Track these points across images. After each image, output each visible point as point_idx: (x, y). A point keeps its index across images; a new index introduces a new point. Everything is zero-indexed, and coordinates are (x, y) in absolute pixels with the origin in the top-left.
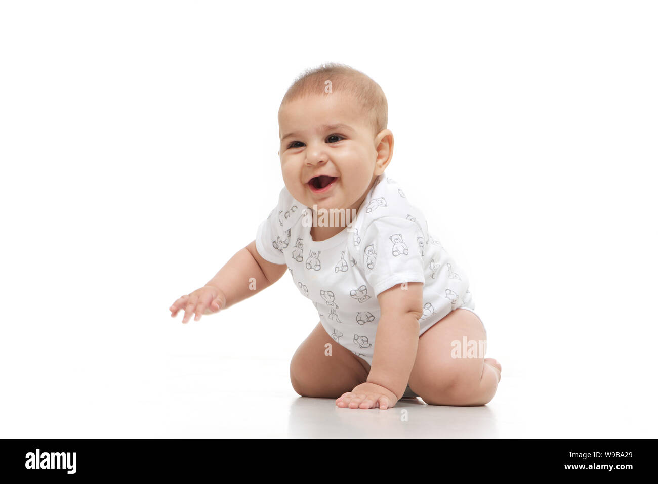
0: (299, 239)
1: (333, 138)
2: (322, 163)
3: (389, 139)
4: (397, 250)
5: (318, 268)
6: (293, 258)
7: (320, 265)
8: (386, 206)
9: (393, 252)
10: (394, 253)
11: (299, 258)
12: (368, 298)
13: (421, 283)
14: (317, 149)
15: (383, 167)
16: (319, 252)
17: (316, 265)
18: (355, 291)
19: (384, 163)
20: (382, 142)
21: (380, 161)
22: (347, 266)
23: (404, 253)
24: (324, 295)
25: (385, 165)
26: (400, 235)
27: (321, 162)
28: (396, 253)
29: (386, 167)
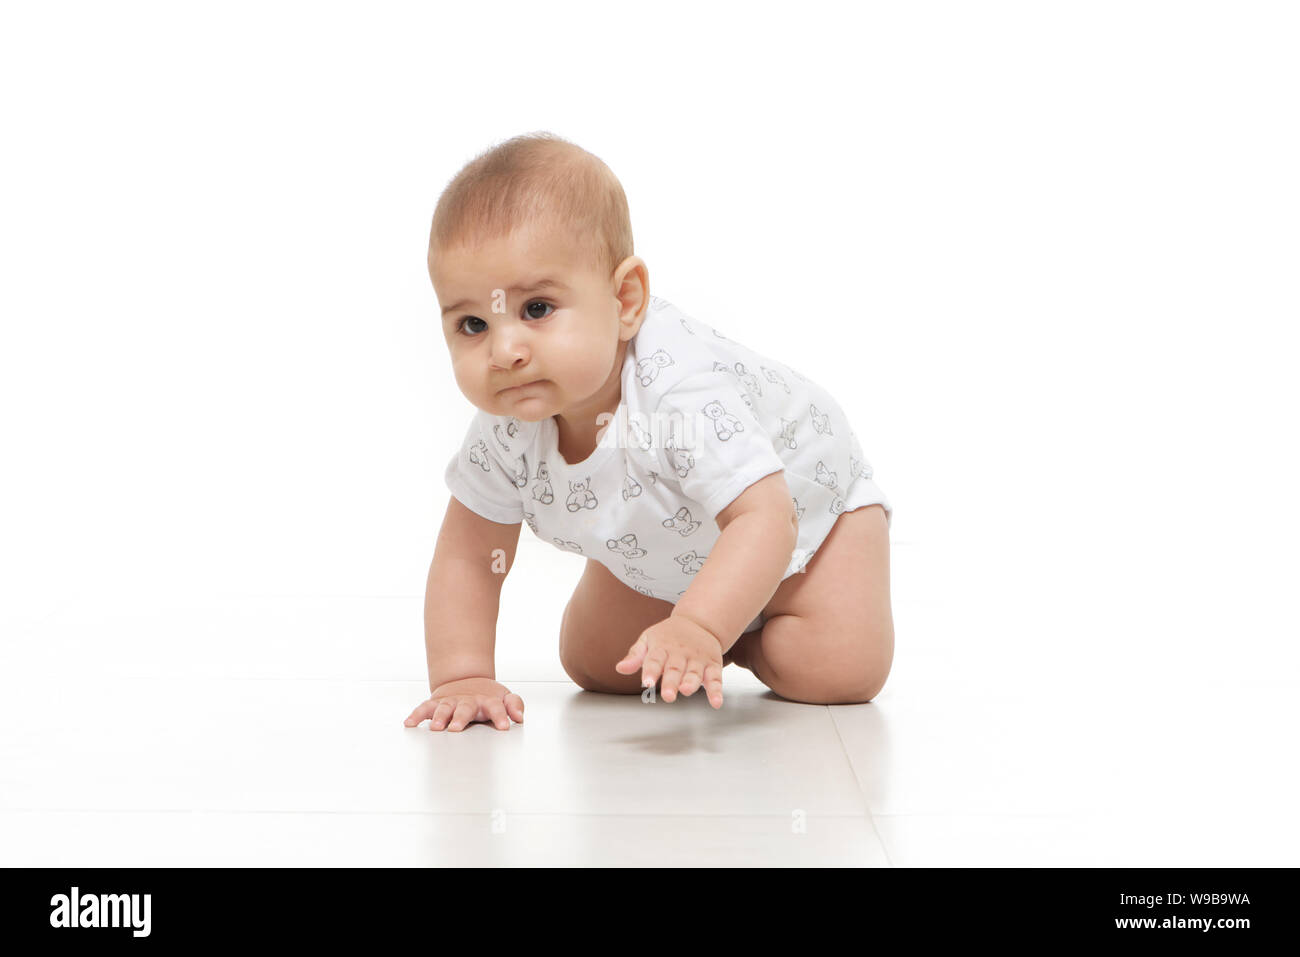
0: (543, 463)
1: (536, 308)
2: (521, 363)
3: (639, 272)
4: (725, 430)
5: (592, 504)
6: (534, 498)
7: (594, 498)
8: (672, 362)
9: (718, 434)
10: (721, 436)
11: (547, 498)
12: (695, 525)
13: (781, 471)
14: (510, 335)
15: (638, 321)
16: (588, 479)
17: (587, 500)
18: (671, 520)
19: (637, 313)
20: (626, 281)
21: (629, 316)
22: (637, 485)
23: (737, 431)
24: (616, 547)
25: (640, 317)
26: (716, 402)
27: (519, 361)
28: (724, 436)
29: (642, 322)
